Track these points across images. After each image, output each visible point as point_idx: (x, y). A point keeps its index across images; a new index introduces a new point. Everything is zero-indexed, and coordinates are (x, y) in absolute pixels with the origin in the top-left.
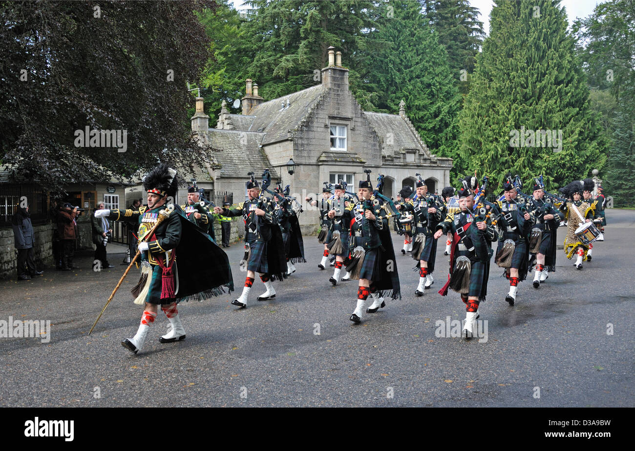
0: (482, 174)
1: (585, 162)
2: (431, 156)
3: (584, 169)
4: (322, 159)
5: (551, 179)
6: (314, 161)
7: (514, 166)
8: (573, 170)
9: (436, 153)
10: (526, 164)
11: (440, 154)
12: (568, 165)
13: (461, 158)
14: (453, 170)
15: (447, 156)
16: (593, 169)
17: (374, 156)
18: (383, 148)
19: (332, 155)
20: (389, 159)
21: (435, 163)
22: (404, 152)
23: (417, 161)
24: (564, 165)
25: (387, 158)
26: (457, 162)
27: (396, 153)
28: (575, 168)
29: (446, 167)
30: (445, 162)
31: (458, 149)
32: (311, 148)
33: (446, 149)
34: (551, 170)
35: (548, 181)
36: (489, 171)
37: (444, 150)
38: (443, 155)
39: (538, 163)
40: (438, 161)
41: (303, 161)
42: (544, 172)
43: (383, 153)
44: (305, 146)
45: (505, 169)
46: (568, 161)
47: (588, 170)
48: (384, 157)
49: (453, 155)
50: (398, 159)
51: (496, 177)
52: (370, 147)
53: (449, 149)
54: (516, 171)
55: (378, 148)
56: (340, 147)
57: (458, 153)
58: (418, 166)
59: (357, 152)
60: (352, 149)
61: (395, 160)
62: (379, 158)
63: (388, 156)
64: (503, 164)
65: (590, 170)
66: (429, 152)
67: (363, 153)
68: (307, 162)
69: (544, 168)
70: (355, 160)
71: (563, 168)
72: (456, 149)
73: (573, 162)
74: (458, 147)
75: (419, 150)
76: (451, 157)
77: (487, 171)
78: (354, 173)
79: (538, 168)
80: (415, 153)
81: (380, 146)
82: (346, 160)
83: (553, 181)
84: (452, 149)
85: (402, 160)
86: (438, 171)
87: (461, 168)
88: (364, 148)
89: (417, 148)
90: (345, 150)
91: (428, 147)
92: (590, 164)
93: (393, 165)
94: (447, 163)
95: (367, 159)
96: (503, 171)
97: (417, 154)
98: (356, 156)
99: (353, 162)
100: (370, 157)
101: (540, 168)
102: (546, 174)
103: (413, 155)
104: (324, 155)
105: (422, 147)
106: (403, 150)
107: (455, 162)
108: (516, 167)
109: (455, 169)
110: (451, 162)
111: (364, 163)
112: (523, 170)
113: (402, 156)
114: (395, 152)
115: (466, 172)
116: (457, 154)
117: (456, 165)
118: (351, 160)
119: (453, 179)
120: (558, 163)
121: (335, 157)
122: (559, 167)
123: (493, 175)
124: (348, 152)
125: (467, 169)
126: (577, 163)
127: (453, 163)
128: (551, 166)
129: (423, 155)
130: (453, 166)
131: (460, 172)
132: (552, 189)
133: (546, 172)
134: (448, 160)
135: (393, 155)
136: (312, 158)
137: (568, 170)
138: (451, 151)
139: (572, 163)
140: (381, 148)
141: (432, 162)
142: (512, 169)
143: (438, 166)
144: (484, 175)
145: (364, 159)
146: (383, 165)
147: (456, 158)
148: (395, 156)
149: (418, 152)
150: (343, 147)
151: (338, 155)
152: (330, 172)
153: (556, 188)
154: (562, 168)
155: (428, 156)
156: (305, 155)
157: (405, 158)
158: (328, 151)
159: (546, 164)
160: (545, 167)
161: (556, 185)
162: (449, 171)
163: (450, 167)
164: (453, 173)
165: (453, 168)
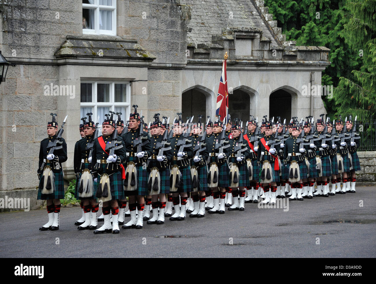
2: (285, 44)
4: (66, 51)
6: (47, 55)
9: (296, 38)
11: (303, 39)
13: (345, 46)
14: (328, 71)
15: (317, 44)
17: (172, 47)
18: (190, 30)
19: (85, 44)
20: (202, 51)
21: (293, 57)
22: (230, 37)
23: (256, 54)
25: (197, 51)
26: (338, 54)
27: (216, 39)
29: (315, 66)
30: (314, 55)
31: (342, 28)
32: (43, 28)
33: (316, 30)
37: (311, 30)
38: (311, 41)
40: (299, 54)
41: (25, 57)
43: (189, 40)
44: (29, 24)
48: (191, 48)
49: (331, 40)
50: (220, 52)
52: (163, 27)
53: (323, 30)
55: (179, 30)
56: (102, 28)
57: (342, 36)
58: (258, 65)
59: (136, 38)
60: (126, 32)
61: (213, 54)
62: (182, 50)
63: (200, 46)
66: (281, 36)
67: (150, 40)
68: (34, 57)
70: (132, 54)
72: (336, 28)
74: (342, 24)
75: (260, 33)
76: (327, 46)
78: (131, 81)
80: (252, 39)
81: (183, 25)
82: (114, 54)
84: (328, 29)
85: (226, 54)
86: (298, 74)
87: (346, 65)
88: (151, 29)
89: (258, 29)
90: (112, 33)
91: (279, 25)
93: (209, 64)
94: (318, 57)
95: (158, 53)
97: (257, 42)
98: (135, 46)
99: (130, 58)
100: (164, 48)
103: (249, 43)
104: (69, 43)
105: (267, 25)
106: (230, 33)
107: (334, 55)
109: (335, 69)
110: (325, 56)
111: (151, 60)
113: (226, 45)
114: (213, 37)
115: (357, 73)
116: (339, 38)
117: (335, 60)
118: (125, 55)
121: (91, 48)
124: (119, 38)
127: (329, 57)
129: (270, 42)
130: (329, 63)
134: (320, 51)
135: (210, 44)
136: (43, 50)
138: (327, 33)
140: (186, 30)
141: (285, 57)
143: (298, 64)
145: (152, 52)
146: (189, 63)
147: (337, 47)
148: (213, 45)
149: (258, 36)
150: (109, 28)
151: (98, 44)
152: (82, 79)
155: (280, 43)
156: (30, 43)
157: (232, 49)
158: (78, 35)
162: (320, 73)
163: (322, 65)
164: (328, 77)
165: (330, 66)
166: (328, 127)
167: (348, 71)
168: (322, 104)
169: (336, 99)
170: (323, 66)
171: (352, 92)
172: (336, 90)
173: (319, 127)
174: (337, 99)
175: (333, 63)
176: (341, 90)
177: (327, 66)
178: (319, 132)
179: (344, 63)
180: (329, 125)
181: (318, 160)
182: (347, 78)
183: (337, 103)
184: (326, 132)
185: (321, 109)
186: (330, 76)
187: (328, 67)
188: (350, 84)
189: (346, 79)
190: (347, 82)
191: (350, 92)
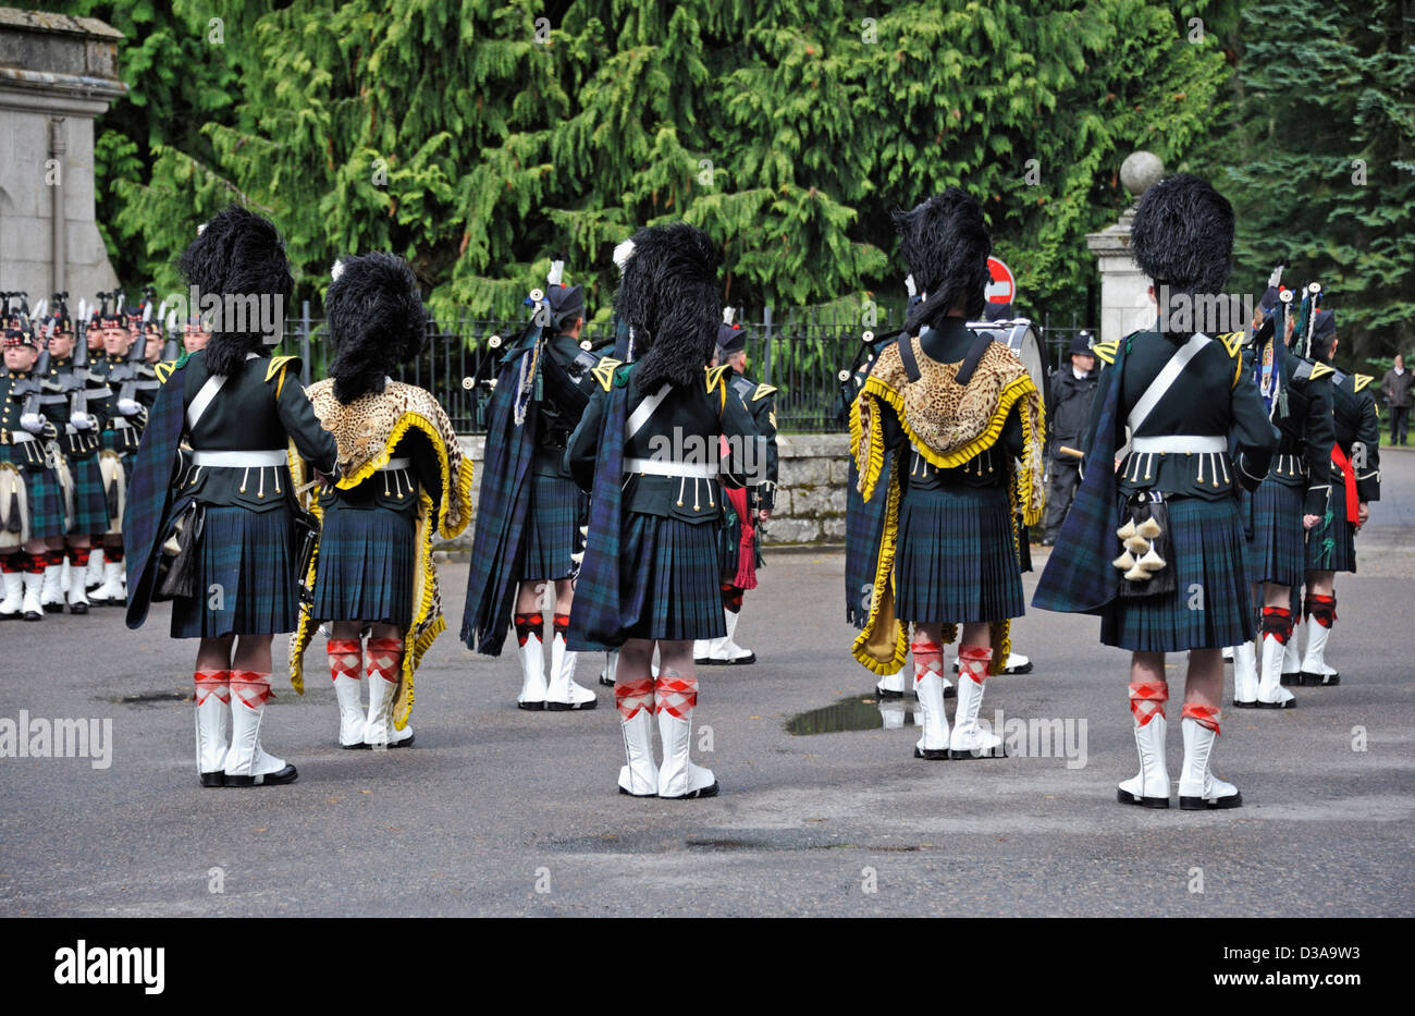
0: (341, 158)
1: (1074, 100)
3: (1070, 153)
5: (839, 214)
7: (576, 109)
8: (991, 156)
10: (660, 104)
12: (953, 119)
14: (121, 119)
16: (1127, 147)
24: (925, 111)
28: (1003, 146)
29: (67, 93)
30: (58, 49)
34: (835, 151)
35: (814, 229)
36: (390, 139)
39: (746, 91)
42: (784, 163)
45: (514, 128)
46: (952, 87)
47: (1093, 160)
51: (446, 192)
54: (594, 152)
64: (500, 89)
65: (1107, 154)
69: (785, 135)
71: (919, 142)
73: (988, 94)
77: (377, 143)
79: (747, 134)
83: (853, 232)
87: (181, 103)
92: (1108, 112)
94: (75, 57)
96: (496, 142)
101: (757, 132)
102: (803, 177)
107: (139, 59)
108: (588, 118)
110: (104, 56)
112: (640, 145)
115: (222, 137)
117: (147, 81)
119: (122, 187)
120: (889, 101)
122: (890, 130)
123: (420, 172)
125: (228, 118)
126: (1017, 104)
127: (120, 63)
128: (837, 122)
130: (121, 86)
131: (177, 136)
132: (845, 289)
133: (797, 159)
134: (84, 37)
137: (952, 153)
139: (979, 104)
142: (559, 136)
144: (354, 166)
147: (149, 28)
153: (869, 282)
154: (912, 138)
159: (801, 104)
160: (793, 123)
161: (872, 258)
162: (88, 126)
163: (93, 94)
164: (124, 143)
165: (124, 101)
166: (147, 340)
167: (191, 123)
168: (99, 249)
169: (148, 231)
170: (98, 96)
171: (204, 206)
172: (148, 199)
173: (110, 337)
174: (154, 232)
175: (139, 89)
176: (167, 196)
177: (113, 100)
178: (114, 356)
179: (176, 92)
180: (151, 331)
181: (111, 467)
182: (185, 152)
183: (151, 247)
184: (138, 356)
185: (95, 265)
186: (131, 139)
187: (118, 105)
188: (198, 178)
189: (180, 156)
190: (187, 166)
191: (199, 208)
